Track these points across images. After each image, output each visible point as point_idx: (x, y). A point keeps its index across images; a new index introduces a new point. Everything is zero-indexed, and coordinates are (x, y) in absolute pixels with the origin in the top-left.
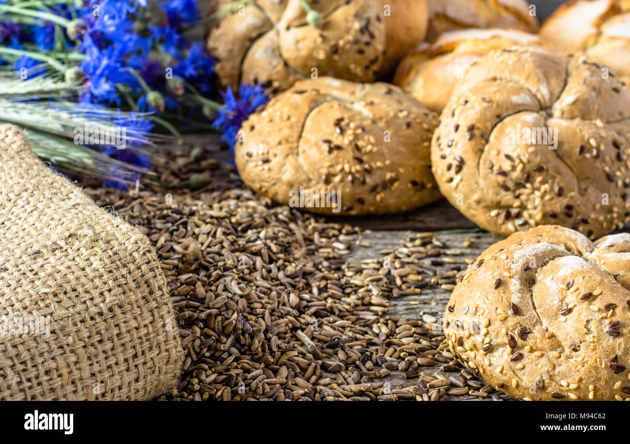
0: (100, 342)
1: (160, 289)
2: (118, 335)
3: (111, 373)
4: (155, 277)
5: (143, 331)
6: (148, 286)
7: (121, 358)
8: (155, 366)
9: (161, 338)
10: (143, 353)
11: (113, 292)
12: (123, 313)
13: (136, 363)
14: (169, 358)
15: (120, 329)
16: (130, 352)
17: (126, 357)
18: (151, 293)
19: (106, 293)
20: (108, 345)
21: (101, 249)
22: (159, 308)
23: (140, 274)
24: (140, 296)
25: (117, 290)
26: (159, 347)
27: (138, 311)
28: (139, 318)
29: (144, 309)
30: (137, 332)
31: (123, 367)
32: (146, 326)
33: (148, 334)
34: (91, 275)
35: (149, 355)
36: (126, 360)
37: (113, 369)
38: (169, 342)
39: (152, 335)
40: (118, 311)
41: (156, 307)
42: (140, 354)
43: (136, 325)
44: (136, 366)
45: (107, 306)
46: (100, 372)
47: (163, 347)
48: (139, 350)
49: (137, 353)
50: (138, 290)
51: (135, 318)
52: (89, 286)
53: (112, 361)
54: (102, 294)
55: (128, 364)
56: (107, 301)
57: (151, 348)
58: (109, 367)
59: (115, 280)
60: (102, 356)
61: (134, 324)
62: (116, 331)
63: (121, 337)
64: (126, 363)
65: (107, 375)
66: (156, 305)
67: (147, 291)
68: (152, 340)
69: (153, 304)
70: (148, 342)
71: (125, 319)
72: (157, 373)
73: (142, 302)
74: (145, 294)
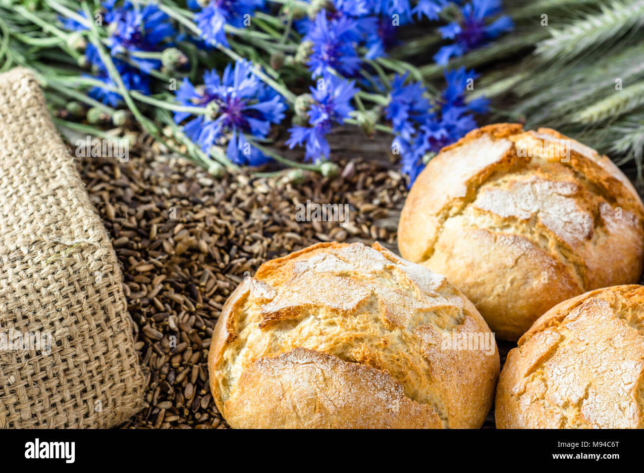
0: (45, 379)
1: (118, 314)
2: (65, 371)
3: (55, 412)
4: (114, 302)
5: (94, 365)
6: (105, 313)
7: (67, 395)
8: (107, 399)
9: (115, 369)
10: (93, 387)
11: (65, 322)
12: (73, 346)
13: (85, 399)
14: (126, 388)
15: (67, 364)
16: (79, 388)
17: (73, 393)
18: (108, 320)
19: (57, 323)
20: (53, 383)
21: (61, 266)
22: (114, 337)
23: (98, 299)
24: (94, 324)
25: (69, 320)
26: (113, 379)
27: (89, 342)
28: (90, 351)
29: (97, 339)
30: (87, 366)
31: (69, 405)
32: (97, 358)
33: (100, 366)
34: (45, 300)
35: (99, 390)
36: (73, 397)
37: (58, 407)
38: (125, 373)
39: (104, 368)
40: (66, 344)
41: (111, 336)
42: (89, 388)
43: (87, 358)
44: (85, 401)
45: (55, 340)
46: (42, 412)
47: (117, 378)
48: (88, 385)
49: (86, 388)
50: (92, 318)
51: (86, 351)
52: (40, 314)
53: (57, 399)
54: (52, 324)
55: (76, 400)
56: (57, 333)
57: (102, 382)
58: (54, 405)
59: (70, 306)
60: (46, 394)
61: (83, 358)
62: (62, 367)
63: (67, 372)
64: (74, 400)
65: (50, 414)
66: (112, 334)
67: (103, 318)
68: (104, 372)
69: (109, 333)
70: (100, 375)
71: (74, 353)
72: (110, 405)
73: (95, 332)
74: (99, 322)
